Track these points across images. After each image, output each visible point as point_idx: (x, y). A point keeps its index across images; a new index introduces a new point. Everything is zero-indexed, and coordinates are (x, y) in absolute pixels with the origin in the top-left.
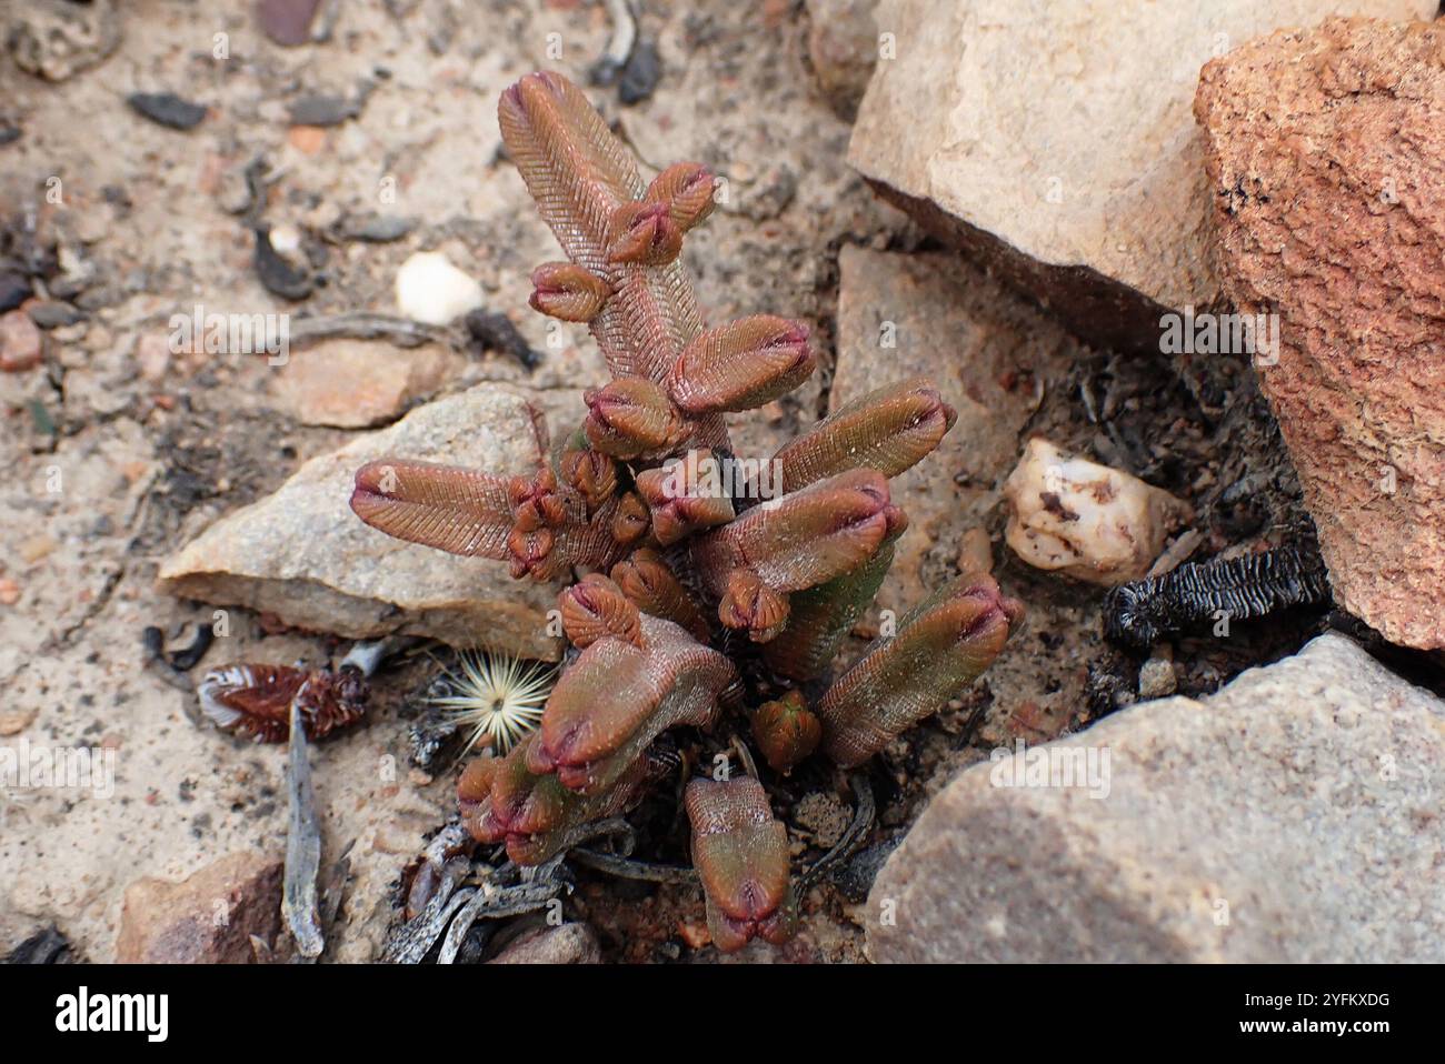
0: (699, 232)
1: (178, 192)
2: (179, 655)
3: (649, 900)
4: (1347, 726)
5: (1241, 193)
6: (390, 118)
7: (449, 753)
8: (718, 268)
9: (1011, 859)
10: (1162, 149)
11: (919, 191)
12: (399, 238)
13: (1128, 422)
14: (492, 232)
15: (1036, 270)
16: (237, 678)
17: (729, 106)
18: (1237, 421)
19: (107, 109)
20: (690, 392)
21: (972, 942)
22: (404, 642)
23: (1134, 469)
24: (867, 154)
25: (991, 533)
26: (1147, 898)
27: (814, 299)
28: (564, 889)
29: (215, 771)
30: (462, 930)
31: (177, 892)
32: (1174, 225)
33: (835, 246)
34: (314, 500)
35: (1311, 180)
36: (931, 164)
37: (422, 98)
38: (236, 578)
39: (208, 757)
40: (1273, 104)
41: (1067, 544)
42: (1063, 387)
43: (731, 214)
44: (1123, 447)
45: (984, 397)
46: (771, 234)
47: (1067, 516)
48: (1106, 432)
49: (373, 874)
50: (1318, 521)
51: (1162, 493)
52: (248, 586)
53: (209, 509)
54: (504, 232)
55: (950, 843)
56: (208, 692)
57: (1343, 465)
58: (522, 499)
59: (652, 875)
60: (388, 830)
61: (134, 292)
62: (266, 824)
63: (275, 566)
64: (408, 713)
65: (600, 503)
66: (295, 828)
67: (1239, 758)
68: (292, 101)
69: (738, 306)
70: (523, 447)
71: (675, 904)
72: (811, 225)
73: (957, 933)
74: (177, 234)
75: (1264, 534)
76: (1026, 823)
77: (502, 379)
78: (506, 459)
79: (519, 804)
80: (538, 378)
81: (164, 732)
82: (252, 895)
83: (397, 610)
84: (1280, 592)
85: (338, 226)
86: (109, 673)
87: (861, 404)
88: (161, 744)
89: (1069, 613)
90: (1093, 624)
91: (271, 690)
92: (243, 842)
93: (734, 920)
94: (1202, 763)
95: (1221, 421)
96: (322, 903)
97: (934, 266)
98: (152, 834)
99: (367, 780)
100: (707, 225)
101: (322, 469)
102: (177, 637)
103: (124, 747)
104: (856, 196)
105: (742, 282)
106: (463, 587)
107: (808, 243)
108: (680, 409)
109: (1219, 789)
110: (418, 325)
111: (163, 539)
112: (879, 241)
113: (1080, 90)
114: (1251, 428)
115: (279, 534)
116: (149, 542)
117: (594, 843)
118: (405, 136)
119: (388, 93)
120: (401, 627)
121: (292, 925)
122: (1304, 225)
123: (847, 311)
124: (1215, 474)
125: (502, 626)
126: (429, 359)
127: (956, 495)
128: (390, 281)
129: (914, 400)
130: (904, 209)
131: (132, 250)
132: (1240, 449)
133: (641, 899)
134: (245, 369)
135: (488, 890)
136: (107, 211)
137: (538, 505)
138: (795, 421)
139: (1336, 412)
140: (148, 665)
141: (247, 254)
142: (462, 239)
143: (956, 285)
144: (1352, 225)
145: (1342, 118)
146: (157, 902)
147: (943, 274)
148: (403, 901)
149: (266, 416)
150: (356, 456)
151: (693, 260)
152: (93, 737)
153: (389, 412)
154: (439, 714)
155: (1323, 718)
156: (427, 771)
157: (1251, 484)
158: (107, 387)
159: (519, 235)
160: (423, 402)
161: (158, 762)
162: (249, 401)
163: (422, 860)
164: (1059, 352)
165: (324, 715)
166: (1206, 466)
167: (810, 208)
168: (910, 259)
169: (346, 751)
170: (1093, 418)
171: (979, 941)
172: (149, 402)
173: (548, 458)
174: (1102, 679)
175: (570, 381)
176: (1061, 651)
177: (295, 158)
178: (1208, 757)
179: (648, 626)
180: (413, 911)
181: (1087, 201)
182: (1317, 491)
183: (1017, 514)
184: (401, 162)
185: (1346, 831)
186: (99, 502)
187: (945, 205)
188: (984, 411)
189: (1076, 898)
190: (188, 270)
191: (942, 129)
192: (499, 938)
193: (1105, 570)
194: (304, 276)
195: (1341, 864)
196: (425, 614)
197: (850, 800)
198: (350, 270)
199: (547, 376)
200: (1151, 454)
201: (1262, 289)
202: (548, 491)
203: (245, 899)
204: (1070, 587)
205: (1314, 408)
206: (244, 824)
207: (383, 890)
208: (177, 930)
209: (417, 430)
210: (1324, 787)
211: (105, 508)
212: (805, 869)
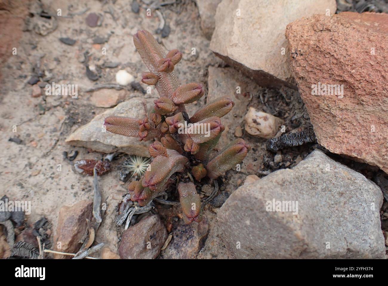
0: (179, 64)
1: (70, 58)
2: (71, 157)
3: (171, 208)
4: (325, 174)
5: (296, 53)
6: (114, 42)
7: (128, 177)
8: (183, 72)
9: (251, 208)
10: (277, 44)
11: (225, 55)
12: (116, 67)
13: (270, 103)
14: (136, 65)
15: (251, 71)
16: (83, 163)
17: (184, 38)
18: (294, 103)
19: (55, 41)
20: (177, 100)
21: (242, 226)
22: (118, 153)
23: (272, 113)
24: (214, 47)
25: (242, 127)
26: (283, 218)
27: (203, 78)
28: (153, 208)
29: (79, 183)
30: (131, 217)
31: (71, 209)
32: (281, 61)
33: (207, 66)
34: (98, 124)
35: (312, 50)
36: (228, 48)
37: (121, 37)
38: (82, 141)
39: (77, 180)
40: (303, 33)
41: (258, 130)
42: (256, 96)
43: (185, 60)
44: (269, 109)
45: (240, 98)
46: (194, 64)
47: (258, 124)
48: (265, 105)
49: (112, 204)
50: (314, 125)
51: (278, 118)
52: (85, 143)
53: (77, 126)
54: (138, 66)
55: (237, 204)
56: (77, 166)
57: (320, 113)
58: (141, 124)
59: (171, 203)
60: (115, 195)
61: (61, 80)
62: (90, 194)
63: (90, 139)
64: (119, 169)
65: (158, 124)
66: (95, 195)
67: (301, 183)
68: (93, 39)
69: (187, 80)
70: (142, 112)
71: (177, 209)
72: (202, 62)
73: (238, 223)
74: (70, 67)
75: (300, 127)
76: (254, 200)
77: (138, 96)
78: (138, 114)
79: (141, 193)
80: (146, 96)
81: (68, 174)
82: (86, 210)
83: (116, 147)
84: (305, 140)
85: (103, 65)
86: (56, 162)
87: (214, 101)
88: (68, 177)
89: (258, 144)
90: (264, 146)
91: (90, 165)
92: (85, 198)
93: (189, 218)
94: (293, 184)
95: (290, 103)
96: (101, 211)
97: (228, 70)
98: (65, 196)
99: (111, 183)
100: (181, 63)
101: (99, 117)
102: (70, 153)
103: (59, 177)
104: (211, 56)
105: (188, 75)
106: (130, 142)
107: (202, 66)
108: (175, 103)
109: (297, 190)
110: (120, 85)
111: (67, 132)
112: (217, 65)
113: (259, 32)
114: (297, 104)
115: (90, 132)
116: (64, 133)
117: (159, 197)
118: (117, 46)
119: (114, 37)
120: (117, 150)
121: (95, 216)
122: (311, 60)
123: (210, 80)
124: (289, 114)
125: (139, 150)
126: (123, 92)
127: (234, 119)
128: (115, 76)
129: (225, 100)
130: (222, 59)
131: (60, 71)
132: (294, 109)
133: (169, 208)
134: (84, 95)
135: (136, 208)
136: (55, 63)
137: (144, 125)
138: (200, 104)
139: (318, 102)
140: (64, 160)
141: (85, 71)
142: (130, 67)
143: (233, 74)
144: (322, 60)
145: (319, 36)
146: (66, 212)
147: (230, 72)
148: (118, 211)
149: (89, 105)
150: (106, 114)
151: (178, 70)
152: (53, 176)
153: (114, 104)
154: (126, 169)
155: (319, 172)
156: (123, 182)
157: (297, 116)
158: (55, 100)
159: (141, 66)
160: (121, 102)
161: (67, 181)
162: (85, 102)
163: (122, 202)
164: (255, 88)
165: (101, 170)
166: (287, 112)
167: (202, 59)
168: (223, 69)
169: (106, 177)
170: (263, 102)
171: (244, 225)
172: (64, 103)
173: (147, 114)
174: (266, 159)
175: (152, 96)
176: (257, 152)
177: (94, 50)
178: (294, 183)
179: (169, 151)
180: (120, 213)
181: (262, 56)
182: (314, 119)
183: (247, 123)
184: (116, 51)
185: (325, 197)
186: (54, 125)
187: (231, 57)
188: (239, 101)
189: (266, 218)
190: (72, 75)
191: (230, 41)
192: (139, 218)
193: (266, 135)
194: (96, 75)
195: (324, 205)
196: (122, 148)
197: (213, 185)
198: (106, 74)
199: (148, 96)
200: (275, 110)
201: (301, 75)
202: (146, 122)
203: (85, 211)
204: (259, 139)
205: (313, 101)
206: (85, 194)
207: (114, 208)
208: (70, 218)
209: (119, 108)
210: (320, 187)
211: (55, 126)
212: (204, 201)
